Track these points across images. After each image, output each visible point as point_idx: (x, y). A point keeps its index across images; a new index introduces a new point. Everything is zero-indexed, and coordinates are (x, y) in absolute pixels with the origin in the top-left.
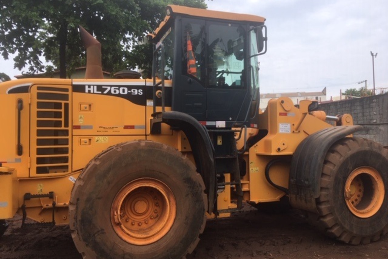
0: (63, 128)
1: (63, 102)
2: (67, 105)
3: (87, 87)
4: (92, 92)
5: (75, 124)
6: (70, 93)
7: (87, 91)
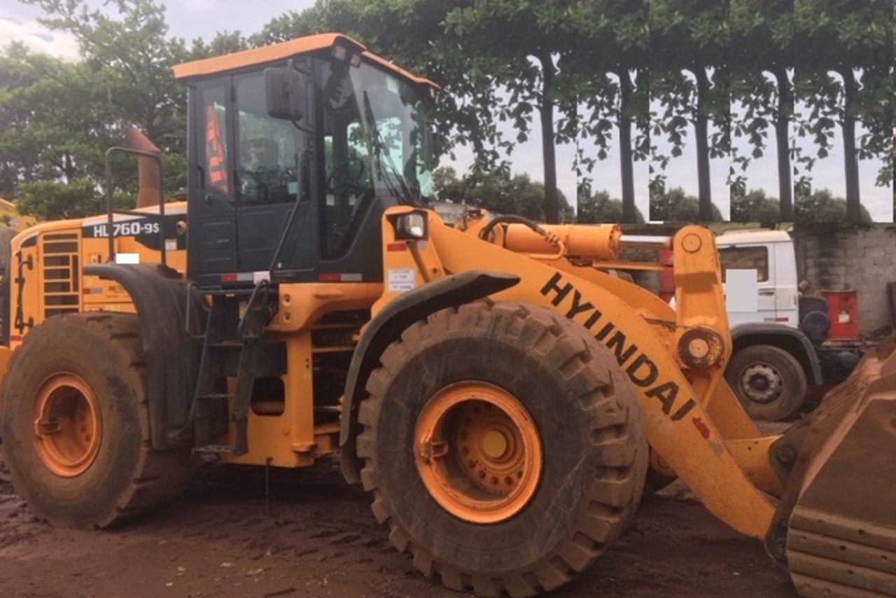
0: (72, 293)
1: (71, 255)
2: (75, 258)
3: (96, 228)
4: (101, 235)
5: (86, 286)
6: (78, 240)
7: (96, 235)
